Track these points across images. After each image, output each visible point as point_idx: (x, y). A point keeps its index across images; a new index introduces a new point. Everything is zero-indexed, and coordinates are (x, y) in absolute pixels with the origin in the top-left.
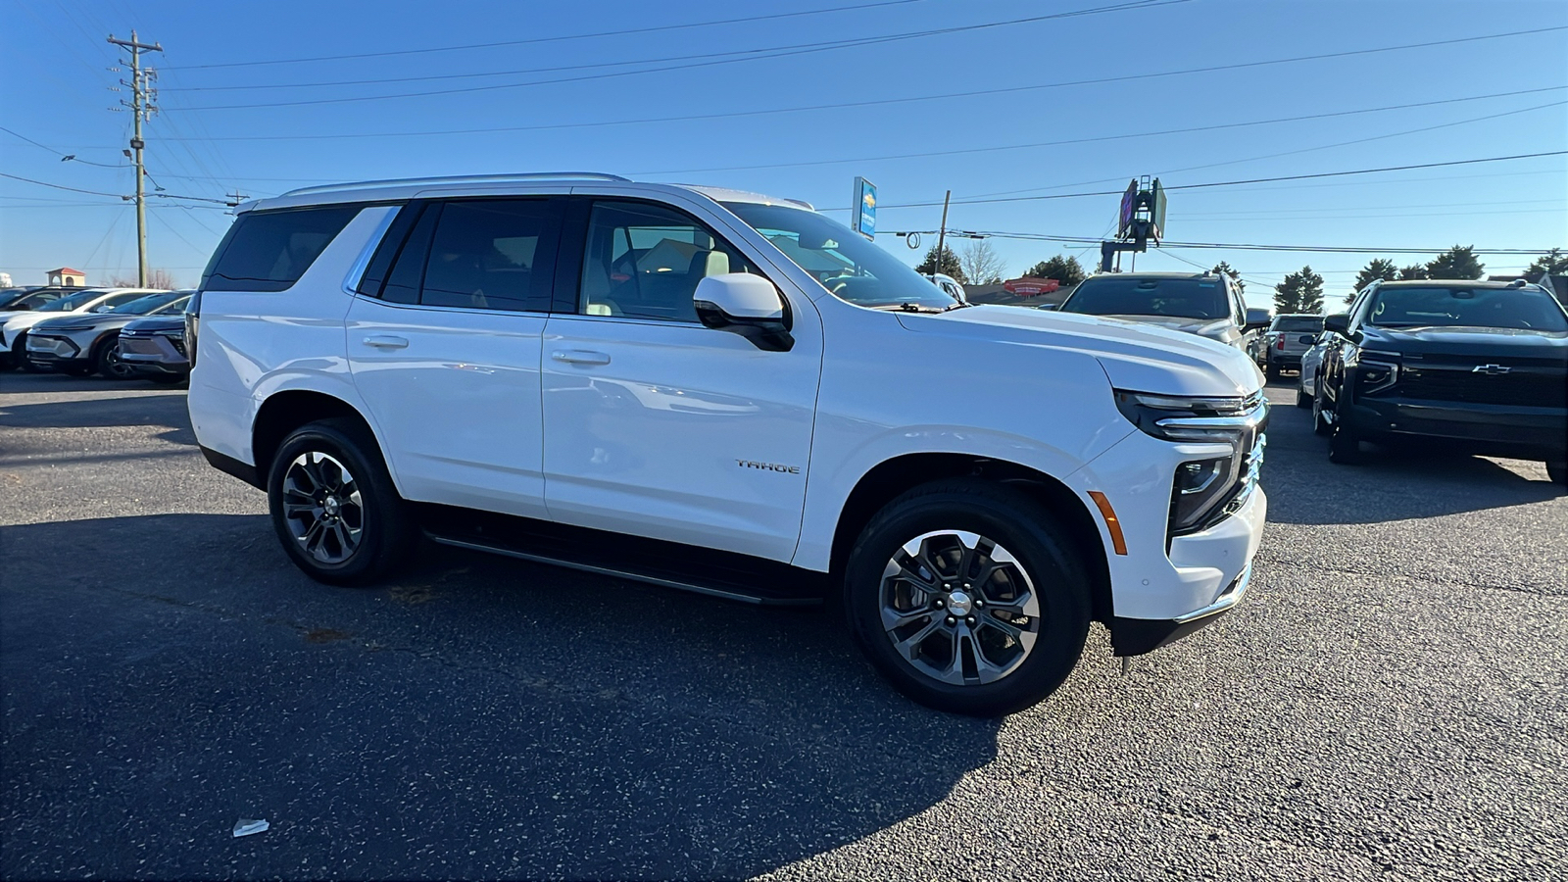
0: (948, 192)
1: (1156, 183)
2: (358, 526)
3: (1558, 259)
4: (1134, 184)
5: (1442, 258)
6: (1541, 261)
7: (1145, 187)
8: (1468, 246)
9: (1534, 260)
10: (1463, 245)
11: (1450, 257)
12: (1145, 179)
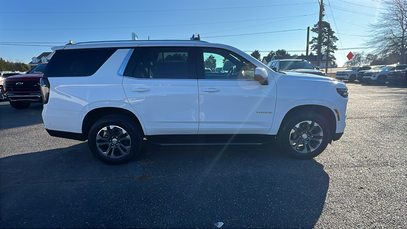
0: (149, 37)
1: (199, 35)
2: (129, 145)
3: (273, 53)
4: (194, 35)
5: (253, 53)
6: (270, 53)
7: (196, 36)
8: (258, 50)
9: (269, 53)
10: (257, 50)
11: (255, 53)
12: (196, 34)
